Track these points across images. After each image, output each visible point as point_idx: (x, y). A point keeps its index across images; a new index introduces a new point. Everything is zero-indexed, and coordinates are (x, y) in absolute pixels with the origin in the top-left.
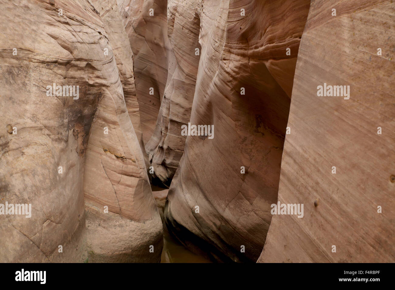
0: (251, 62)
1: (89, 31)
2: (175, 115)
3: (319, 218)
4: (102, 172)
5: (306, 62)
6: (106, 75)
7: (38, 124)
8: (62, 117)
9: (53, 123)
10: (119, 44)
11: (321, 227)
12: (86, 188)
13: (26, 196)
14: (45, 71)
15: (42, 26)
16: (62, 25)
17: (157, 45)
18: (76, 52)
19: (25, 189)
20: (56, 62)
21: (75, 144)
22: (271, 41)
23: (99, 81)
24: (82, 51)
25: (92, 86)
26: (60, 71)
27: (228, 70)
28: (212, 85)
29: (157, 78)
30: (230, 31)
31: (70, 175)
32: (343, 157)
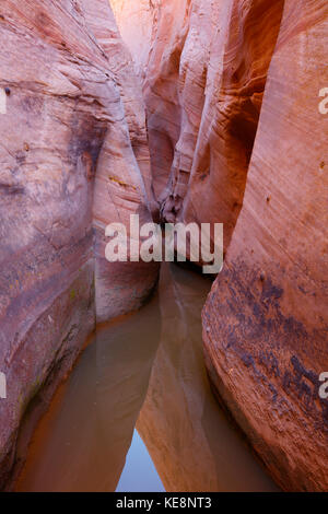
0: (242, 100)
1: (97, 71)
2: (184, 165)
3: (269, 209)
4: (107, 196)
5: (272, 82)
6: (112, 112)
7: (51, 147)
8: (71, 143)
9: (64, 147)
10: (133, 97)
11: (271, 217)
12: (94, 210)
13: (39, 201)
14: (57, 103)
15: (54, 64)
16: (72, 64)
17: (172, 103)
18: (84, 89)
19: (38, 195)
20: (66, 96)
21: (83, 169)
22: (254, 75)
23: (105, 116)
24: (90, 88)
25: (99, 120)
26: (70, 104)
27: (222, 110)
28: (210, 129)
29: (171, 135)
30: (225, 73)
31: (79, 193)
32: (290, 157)
